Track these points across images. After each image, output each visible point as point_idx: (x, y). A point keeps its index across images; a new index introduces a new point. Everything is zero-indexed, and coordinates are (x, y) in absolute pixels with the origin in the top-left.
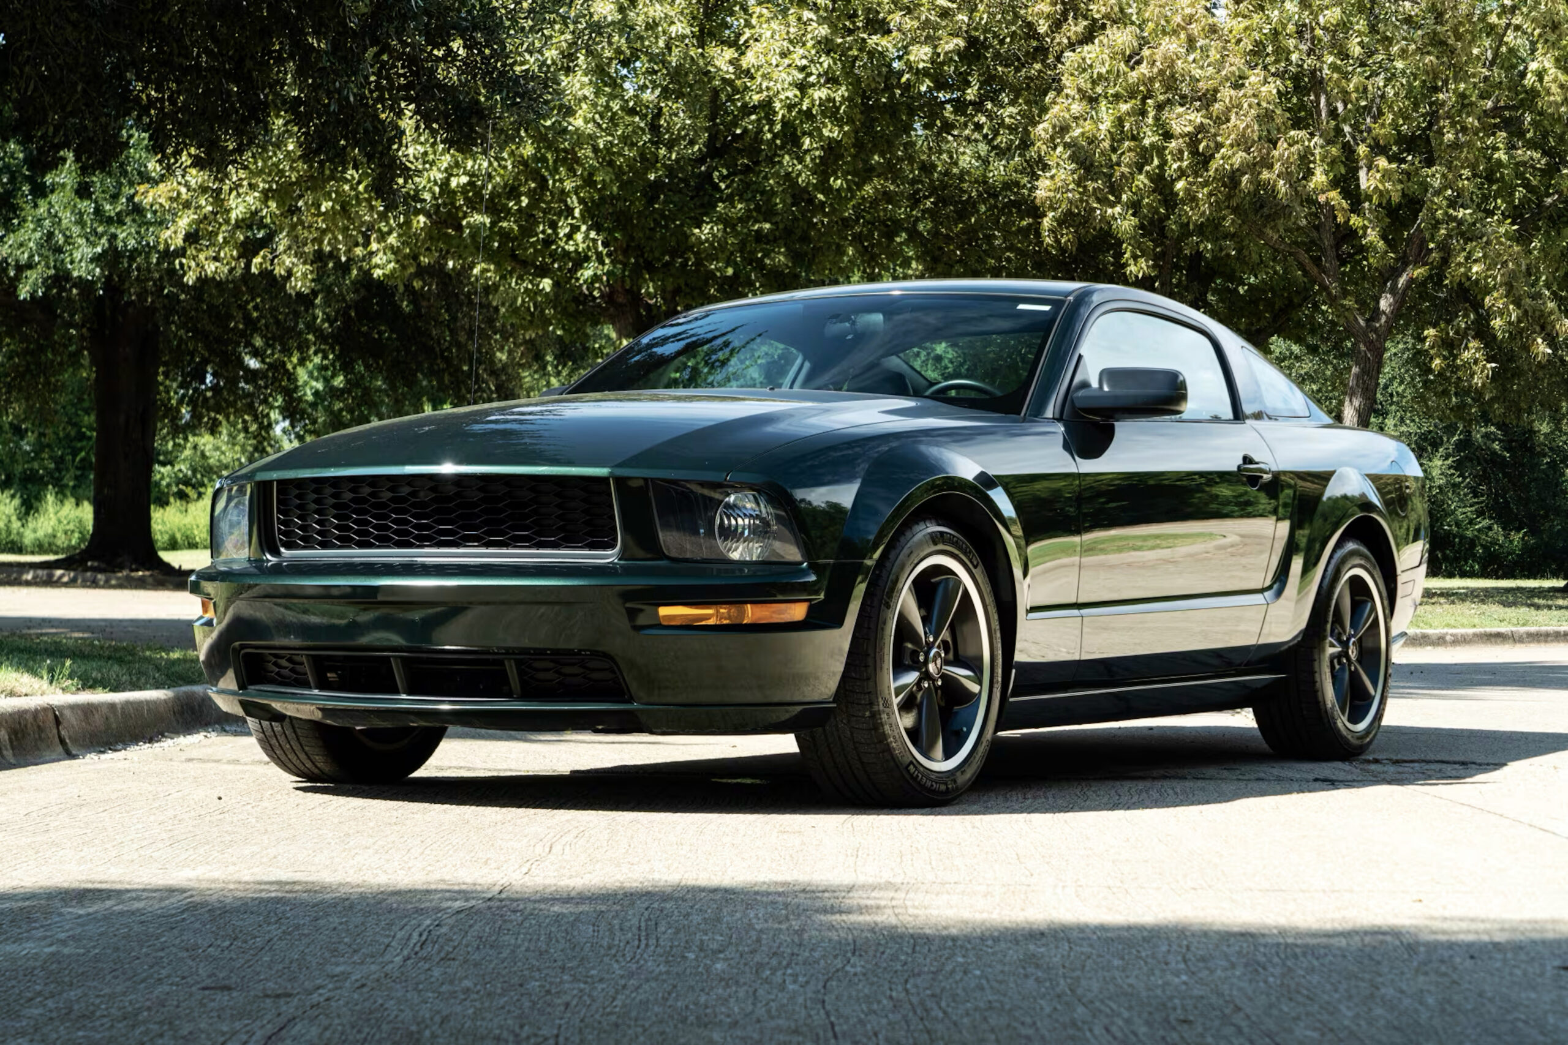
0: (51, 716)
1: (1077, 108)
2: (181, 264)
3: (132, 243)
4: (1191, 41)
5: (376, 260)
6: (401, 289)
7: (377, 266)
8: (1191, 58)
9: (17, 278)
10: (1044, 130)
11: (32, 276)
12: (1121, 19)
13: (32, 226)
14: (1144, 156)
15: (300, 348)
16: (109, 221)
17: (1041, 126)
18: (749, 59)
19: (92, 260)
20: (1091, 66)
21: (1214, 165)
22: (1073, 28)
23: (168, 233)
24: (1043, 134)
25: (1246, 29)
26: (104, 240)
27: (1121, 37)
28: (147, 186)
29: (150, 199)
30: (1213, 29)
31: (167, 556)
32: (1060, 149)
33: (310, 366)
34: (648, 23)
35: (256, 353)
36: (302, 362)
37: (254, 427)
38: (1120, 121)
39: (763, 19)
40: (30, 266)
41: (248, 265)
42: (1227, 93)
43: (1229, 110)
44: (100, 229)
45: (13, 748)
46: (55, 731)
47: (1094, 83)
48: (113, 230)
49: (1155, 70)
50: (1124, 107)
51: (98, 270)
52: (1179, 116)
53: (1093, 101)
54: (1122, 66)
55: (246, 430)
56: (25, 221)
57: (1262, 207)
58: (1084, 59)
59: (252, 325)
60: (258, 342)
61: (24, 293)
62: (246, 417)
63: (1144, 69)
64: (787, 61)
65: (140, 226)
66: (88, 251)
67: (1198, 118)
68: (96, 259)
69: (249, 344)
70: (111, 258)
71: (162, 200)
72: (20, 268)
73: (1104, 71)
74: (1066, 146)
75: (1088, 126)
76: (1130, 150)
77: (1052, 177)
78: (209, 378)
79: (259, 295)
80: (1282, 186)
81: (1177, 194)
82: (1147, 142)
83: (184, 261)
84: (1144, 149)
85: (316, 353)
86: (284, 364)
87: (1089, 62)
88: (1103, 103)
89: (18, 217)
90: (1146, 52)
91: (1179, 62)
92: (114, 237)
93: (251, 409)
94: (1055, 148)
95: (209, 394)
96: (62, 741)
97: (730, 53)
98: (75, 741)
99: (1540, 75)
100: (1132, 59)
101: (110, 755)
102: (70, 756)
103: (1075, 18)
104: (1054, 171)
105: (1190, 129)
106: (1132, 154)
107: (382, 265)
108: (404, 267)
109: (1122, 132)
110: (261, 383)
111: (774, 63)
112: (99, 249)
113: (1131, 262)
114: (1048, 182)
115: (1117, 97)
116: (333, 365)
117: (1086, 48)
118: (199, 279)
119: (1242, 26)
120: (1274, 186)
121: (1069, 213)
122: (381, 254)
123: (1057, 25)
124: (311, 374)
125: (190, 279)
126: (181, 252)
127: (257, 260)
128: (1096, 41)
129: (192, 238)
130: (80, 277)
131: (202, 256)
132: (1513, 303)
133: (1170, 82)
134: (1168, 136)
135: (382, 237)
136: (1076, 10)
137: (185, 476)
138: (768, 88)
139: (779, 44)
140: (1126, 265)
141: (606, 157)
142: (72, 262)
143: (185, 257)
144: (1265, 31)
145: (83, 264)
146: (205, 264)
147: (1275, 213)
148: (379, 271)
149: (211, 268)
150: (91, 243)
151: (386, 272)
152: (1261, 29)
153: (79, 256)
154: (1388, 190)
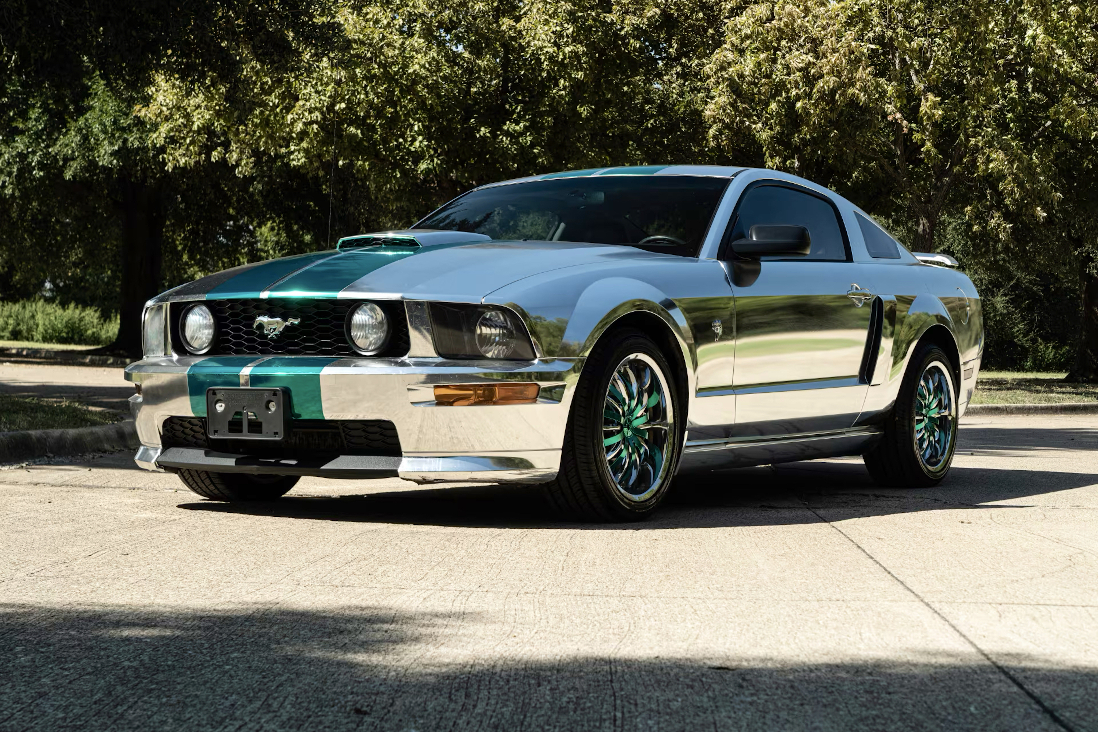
1: (731, 56)
2: (164, 159)
3: (136, 144)
5: (294, 156)
6: (309, 176)
8: (806, 20)
9: (64, 166)
10: (710, 69)
11: (75, 165)
13: (73, 133)
16: (123, 130)
17: (708, 66)
19: (111, 155)
20: (740, 29)
21: (817, 86)
23: (155, 136)
26: (120, 142)
27: (762, 10)
29: (143, 113)
38: (759, 64)
40: (73, 159)
41: (209, 157)
43: (829, 51)
44: (117, 135)
47: (742, 41)
48: (126, 136)
50: (762, 56)
51: (115, 161)
52: (796, 57)
53: (742, 52)
54: (761, 29)
56: (70, 130)
58: (736, 25)
61: (68, 175)
65: (142, 133)
66: (109, 149)
67: (808, 57)
68: (114, 154)
70: (124, 153)
71: (151, 116)
72: (66, 160)
73: (749, 32)
74: (725, 79)
75: (738, 67)
76: (765, 84)
77: (716, 104)
80: (862, 97)
81: (798, 112)
82: (776, 79)
83: (165, 156)
84: (775, 83)
87: (739, 26)
88: (748, 53)
89: (66, 127)
92: (125, 141)
94: (718, 84)
99: (1034, 38)
104: (717, 99)
105: (801, 65)
106: (767, 87)
107: (298, 159)
109: (760, 72)
112: (116, 148)
114: (713, 106)
115: (758, 50)
117: (739, 17)
118: (175, 168)
120: (858, 97)
122: (296, 153)
125: (169, 167)
126: (162, 150)
127: (215, 154)
128: (744, 13)
129: (172, 140)
130: (103, 166)
131: (177, 154)
134: (789, 72)
138: (534, 46)
142: (99, 156)
143: (165, 153)
144: (855, 10)
145: (106, 157)
146: (179, 158)
147: (861, 125)
148: (295, 163)
149: (183, 161)
150: (111, 144)
151: (299, 164)
152: (852, 8)
153: (103, 152)
154: (934, 114)
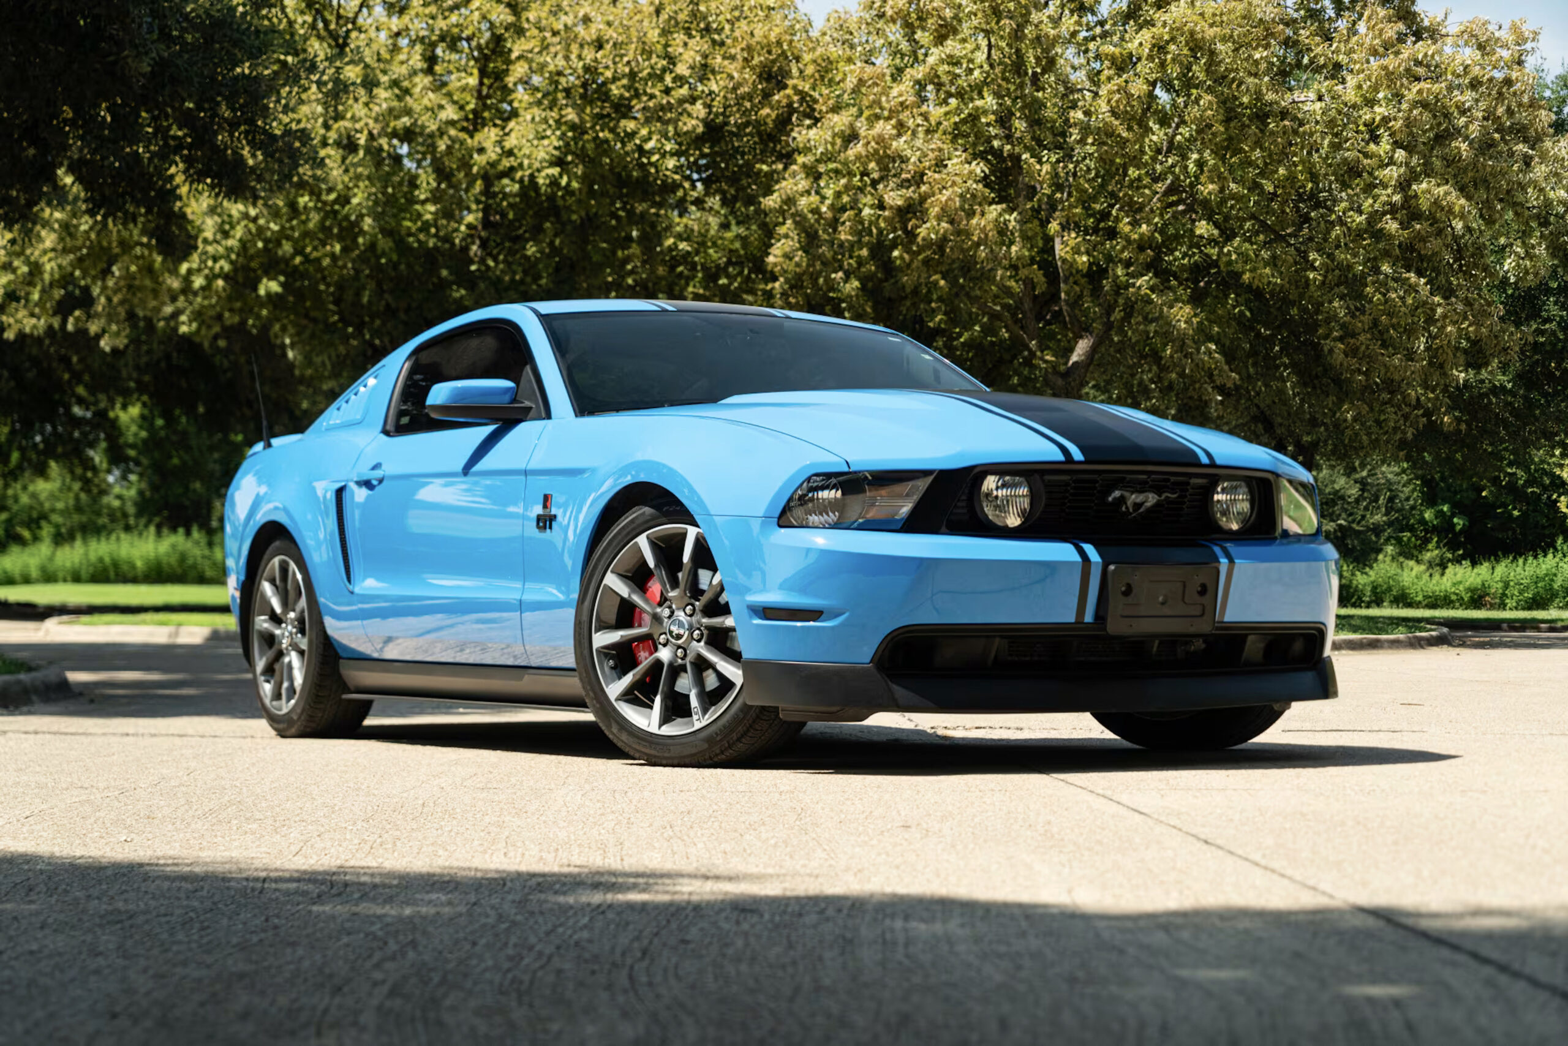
1: (802, 185)
4: (902, 125)
7: (183, 323)
10: (773, 200)
14: (863, 227)
17: (770, 198)
18: (512, 140)
20: (814, 147)
24: (772, 204)
27: (841, 120)
32: (789, 221)
41: (64, 323)
47: (817, 161)
49: (870, 149)
53: (816, 177)
63: (860, 149)
67: (908, 193)
74: (793, 216)
81: (895, 261)
84: (863, 220)
88: (826, 180)
90: (862, 133)
107: (187, 324)
111: (535, 143)
117: (812, 131)
138: (529, 166)
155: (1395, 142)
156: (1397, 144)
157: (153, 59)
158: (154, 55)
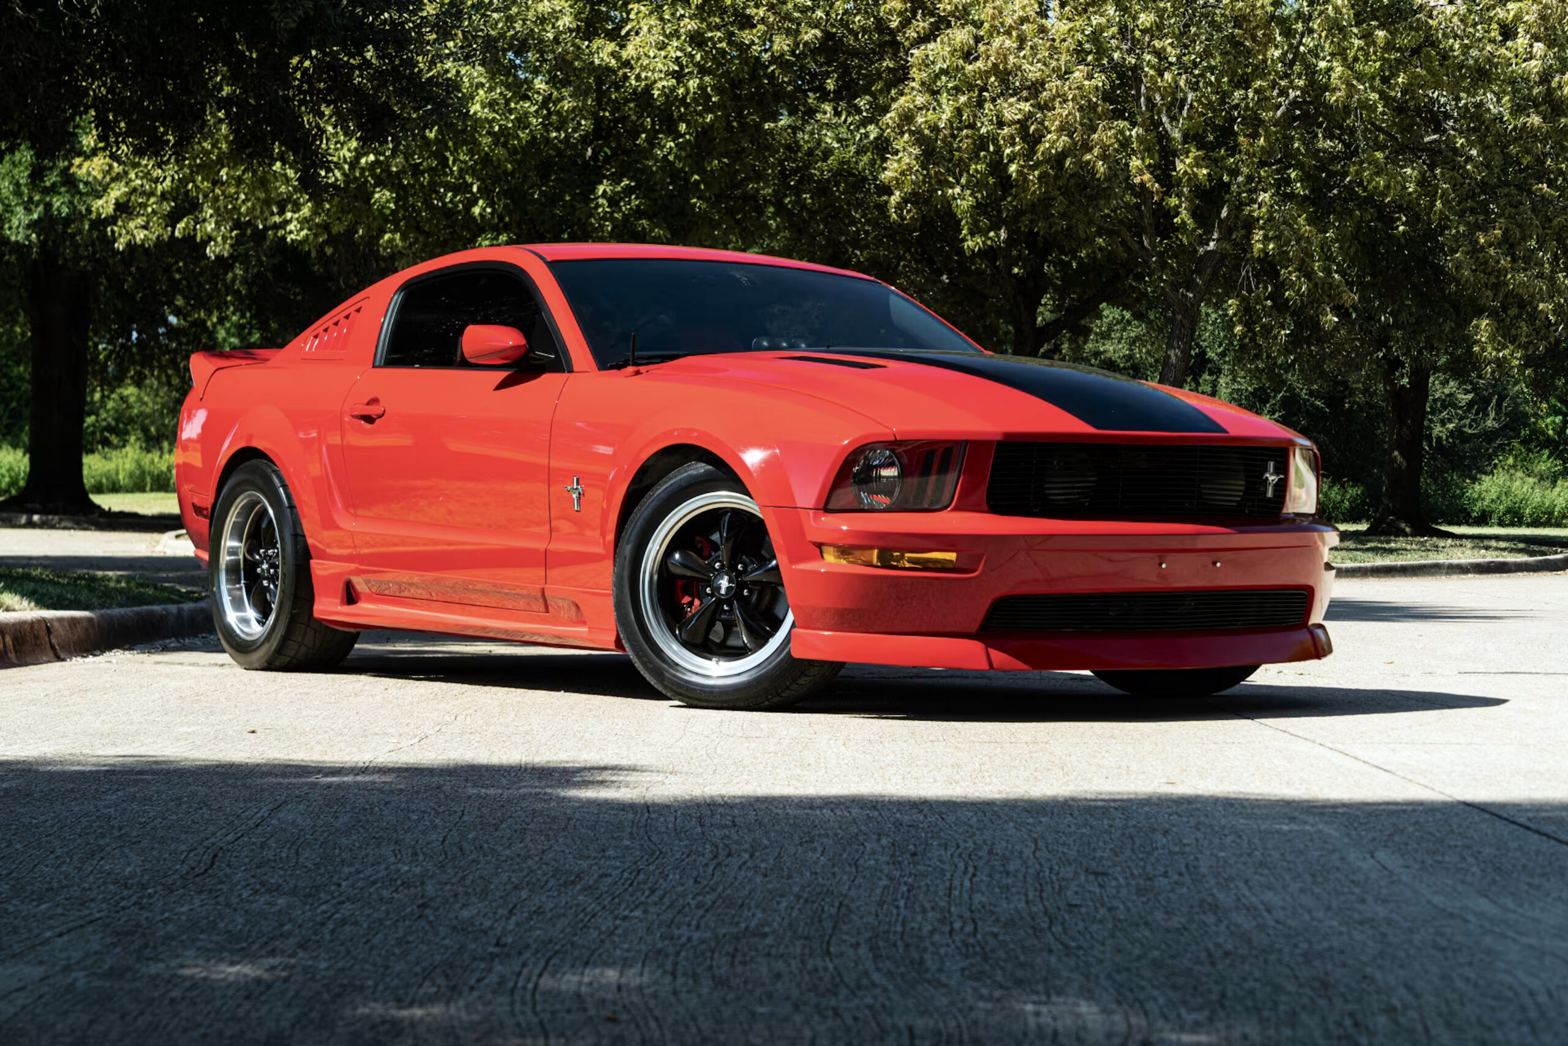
0: (44, 627)
1: (920, 100)
2: (113, 232)
3: (65, 211)
4: (1022, 40)
5: (291, 227)
6: (314, 254)
7: (291, 232)
8: (1022, 54)
10: (891, 118)
12: (963, 15)
14: (981, 143)
15: (219, 308)
16: (46, 190)
17: (888, 115)
18: (629, 52)
19: (28, 227)
20: (933, 63)
21: (1041, 148)
22: (921, 24)
23: (100, 202)
24: (890, 122)
25: (1071, 30)
26: (41, 208)
27: (961, 35)
28: (82, 159)
29: (84, 170)
30: (1043, 30)
31: (96, 499)
32: (906, 136)
33: (228, 325)
34: (538, 18)
35: (177, 313)
36: (221, 320)
37: (176, 381)
38: (959, 111)
39: (641, 15)
41: (173, 232)
42: (1053, 84)
43: (1053, 99)
44: (37, 198)
45: (16, 652)
46: (47, 639)
47: (936, 77)
48: (49, 199)
49: (990, 64)
50: (963, 99)
51: (34, 236)
52: (1011, 105)
53: (935, 93)
54: (961, 62)
55: (169, 384)
57: (1085, 188)
58: (927, 56)
59: (175, 287)
60: (180, 302)
62: (170, 372)
63: (979, 64)
64: (663, 53)
65: (73, 196)
66: (26, 218)
67: (1026, 107)
68: (32, 225)
69: (170, 303)
70: (46, 224)
71: (94, 173)
73: (945, 66)
74: (911, 133)
75: (931, 116)
76: (967, 137)
77: (899, 161)
78: (135, 335)
79: (182, 259)
80: (1101, 167)
81: (1011, 176)
82: (983, 130)
83: (116, 229)
84: (981, 137)
85: (234, 313)
86: (204, 322)
87: (931, 58)
88: (944, 95)
90: (982, 48)
91: (1011, 57)
92: (49, 206)
93: (174, 364)
94: (902, 133)
95: (134, 350)
96: (53, 647)
97: (611, 47)
98: (63, 647)
100: (968, 55)
101: (91, 659)
102: (59, 659)
103: (924, 15)
104: (900, 155)
105: (1019, 117)
106: (970, 141)
107: (295, 232)
108: (316, 236)
109: (961, 121)
110: (184, 340)
111: (652, 54)
112: (35, 216)
113: (969, 237)
114: (895, 165)
115: (957, 90)
116: (249, 323)
117: (931, 46)
118: (129, 244)
119: (1067, 28)
120: (1094, 166)
121: (914, 193)
122: (295, 223)
123: (906, 23)
124: (228, 331)
125: (120, 245)
126: (112, 220)
127: (181, 225)
128: (938, 39)
129: (123, 208)
130: (17, 242)
131: (132, 225)
132: (1304, 276)
133: (1003, 74)
134: (1001, 124)
135: (297, 208)
136: (924, 8)
137: (109, 424)
138: (646, 78)
139: (655, 38)
140: (964, 240)
141: (502, 137)
142: (10, 228)
143: (115, 224)
144: (1087, 33)
145: (21, 230)
146: (135, 232)
147: (1097, 193)
148: (293, 236)
149: (140, 235)
150: (28, 210)
151: (298, 238)
152: (1083, 30)
153: (17, 223)
154: (1195, 175)
155: (1532, 37)
156: (1536, 38)
157: (299, 17)
158: (301, 13)
